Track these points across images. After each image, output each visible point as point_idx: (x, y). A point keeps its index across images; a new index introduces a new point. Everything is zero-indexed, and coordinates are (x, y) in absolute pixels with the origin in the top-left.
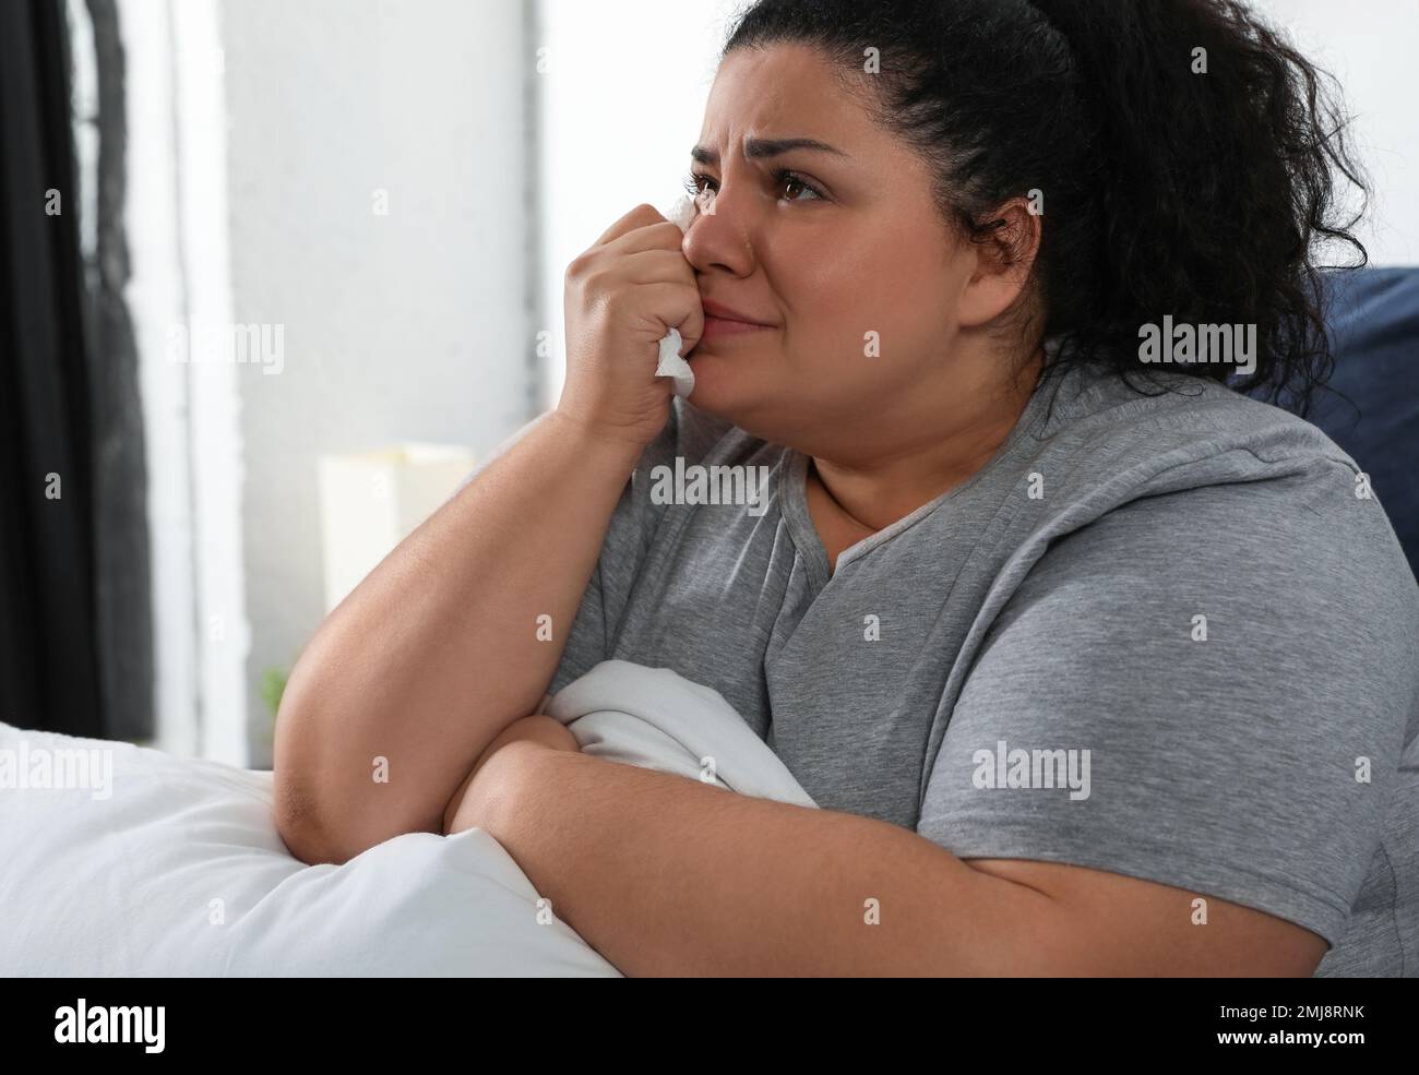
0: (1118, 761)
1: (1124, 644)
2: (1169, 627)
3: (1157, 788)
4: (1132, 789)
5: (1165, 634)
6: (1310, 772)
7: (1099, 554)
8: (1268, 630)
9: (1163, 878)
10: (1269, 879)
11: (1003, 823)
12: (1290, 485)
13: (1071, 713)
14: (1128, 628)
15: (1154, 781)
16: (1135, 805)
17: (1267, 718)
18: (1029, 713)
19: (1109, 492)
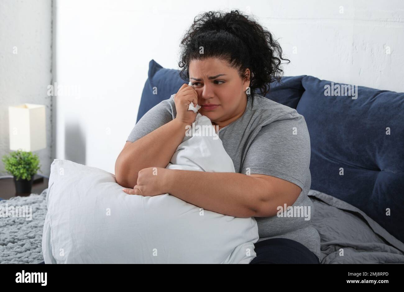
0: (277, 160)
1: (276, 143)
2: (283, 141)
3: (283, 165)
4: (279, 165)
5: (282, 141)
6: (302, 163)
7: (270, 129)
8: (296, 142)
9: (283, 179)
10: (297, 180)
11: (260, 169)
12: (296, 120)
13: (269, 153)
14: (277, 140)
15: (282, 164)
16: (280, 167)
17: (297, 155)
18: (262, 153)
19: (272, 120)
